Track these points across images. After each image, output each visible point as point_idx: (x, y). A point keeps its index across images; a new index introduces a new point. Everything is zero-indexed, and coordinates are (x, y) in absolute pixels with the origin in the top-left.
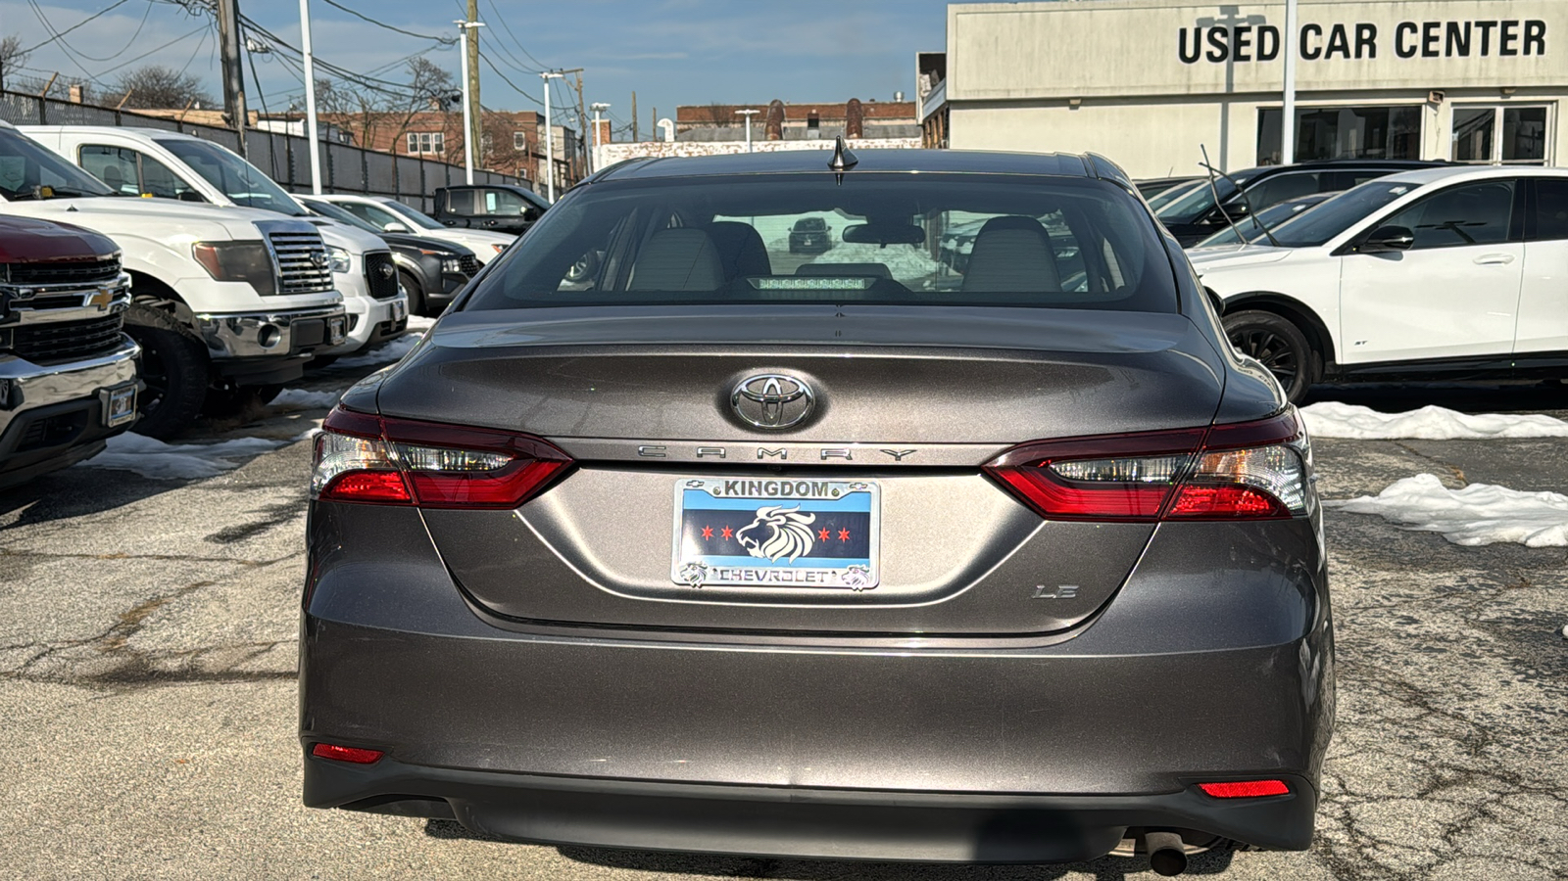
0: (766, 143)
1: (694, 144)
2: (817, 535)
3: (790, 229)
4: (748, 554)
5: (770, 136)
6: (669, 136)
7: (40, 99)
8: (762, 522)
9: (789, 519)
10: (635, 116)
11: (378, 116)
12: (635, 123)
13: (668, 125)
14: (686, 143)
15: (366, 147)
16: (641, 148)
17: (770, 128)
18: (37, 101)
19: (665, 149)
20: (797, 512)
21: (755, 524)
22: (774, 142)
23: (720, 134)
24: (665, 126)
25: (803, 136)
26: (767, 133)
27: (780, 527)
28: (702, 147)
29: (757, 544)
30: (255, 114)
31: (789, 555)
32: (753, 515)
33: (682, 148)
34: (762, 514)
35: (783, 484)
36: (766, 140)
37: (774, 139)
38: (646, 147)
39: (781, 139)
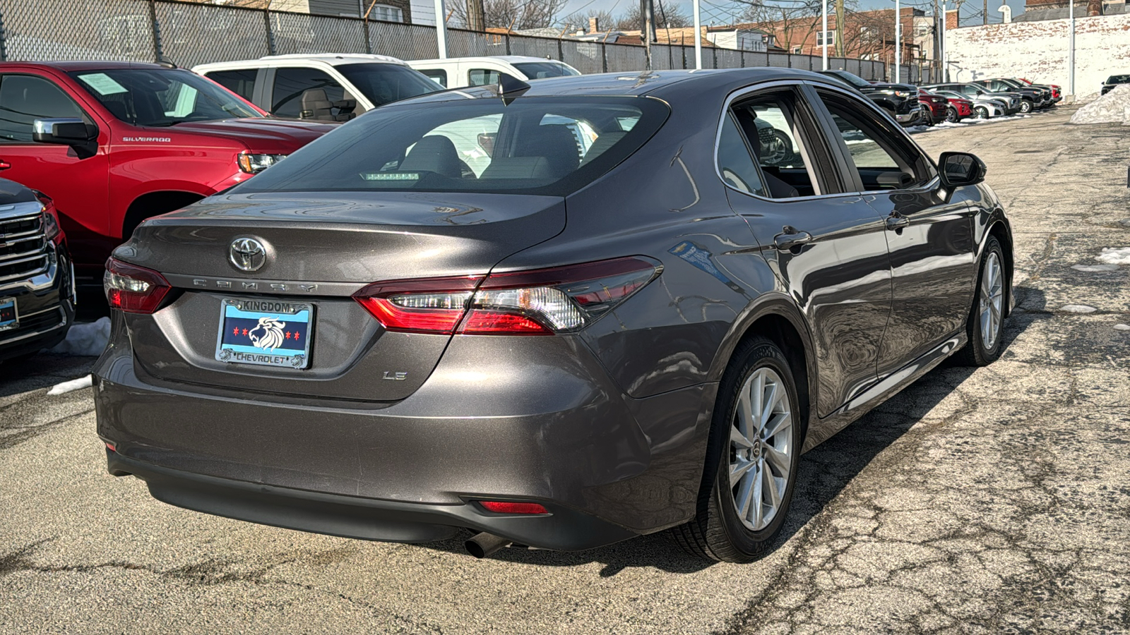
0: (1088, 18)
1: (1026, 23)
2: (285, 335)
3: (1103, 83)
4: (253, 345)
5: (1091, 13)
6: (1007, 19)
7: (506, 35)
8: (262, 326)
9: (273, 325)
10: (985, 5)
11: (793, 22)
12: (985, 10)
13: (1007, 10)
14: (1019, 23)
15: (744, 49)
16: (982, 29)
17: (1092, 7)
18: (505, 37)
19: (1001, 29)
20: (278, 321)
21: (258, 327)
22: (1094, 18)
23: (1050, 14)
24: (1004, 10)
25: (1121, 10)
26: (1088, 10)
27: (269, 329)
28: (1032, 25)
29: (258, 339)
30: (705, 28)
31: (271, 347)
32: (256, 321)
33: (1016, 27)
34: (261, 322)
35: (269, 304)
36: (1087, 16)
37: (1095, 15)
38: (987, 28)
39: (1101, 14)
